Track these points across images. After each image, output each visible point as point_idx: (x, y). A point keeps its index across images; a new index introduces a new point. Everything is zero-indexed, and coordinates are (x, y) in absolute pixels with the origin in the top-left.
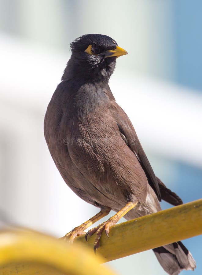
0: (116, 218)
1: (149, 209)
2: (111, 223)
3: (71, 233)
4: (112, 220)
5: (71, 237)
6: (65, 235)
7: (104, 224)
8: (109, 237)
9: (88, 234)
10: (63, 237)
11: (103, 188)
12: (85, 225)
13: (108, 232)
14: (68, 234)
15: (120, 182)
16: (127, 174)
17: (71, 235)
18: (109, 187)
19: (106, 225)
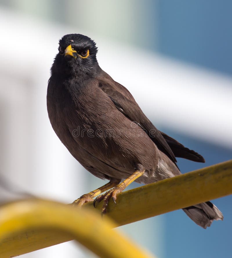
0: (123, 185)
1: (164, 174)
2: (118, 190)
3: (79, 200)
4: (119, 187)
5: (80, 203)
6: (74, 202)
7: (111, 191)
8: (116, 204)
9: (96, 201)
10: (71, 203)
11: (112, 162)
12: (93, 193)
13: (115, 199)
14: (76, 200)
15: (126, 154)
16: (132, 145)
17: (79, 202)
18: (117, 161)
19: (113, 192)
